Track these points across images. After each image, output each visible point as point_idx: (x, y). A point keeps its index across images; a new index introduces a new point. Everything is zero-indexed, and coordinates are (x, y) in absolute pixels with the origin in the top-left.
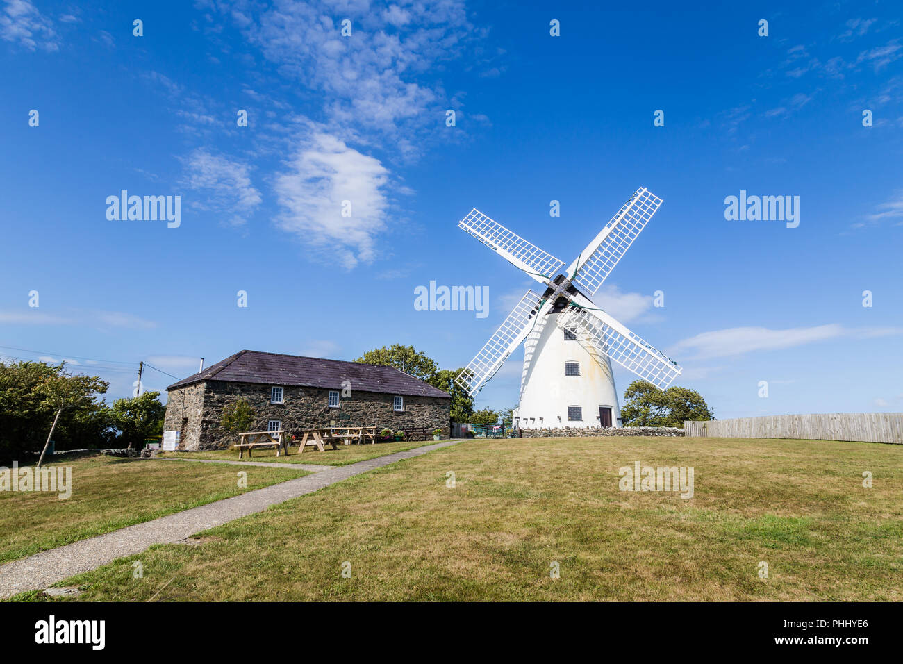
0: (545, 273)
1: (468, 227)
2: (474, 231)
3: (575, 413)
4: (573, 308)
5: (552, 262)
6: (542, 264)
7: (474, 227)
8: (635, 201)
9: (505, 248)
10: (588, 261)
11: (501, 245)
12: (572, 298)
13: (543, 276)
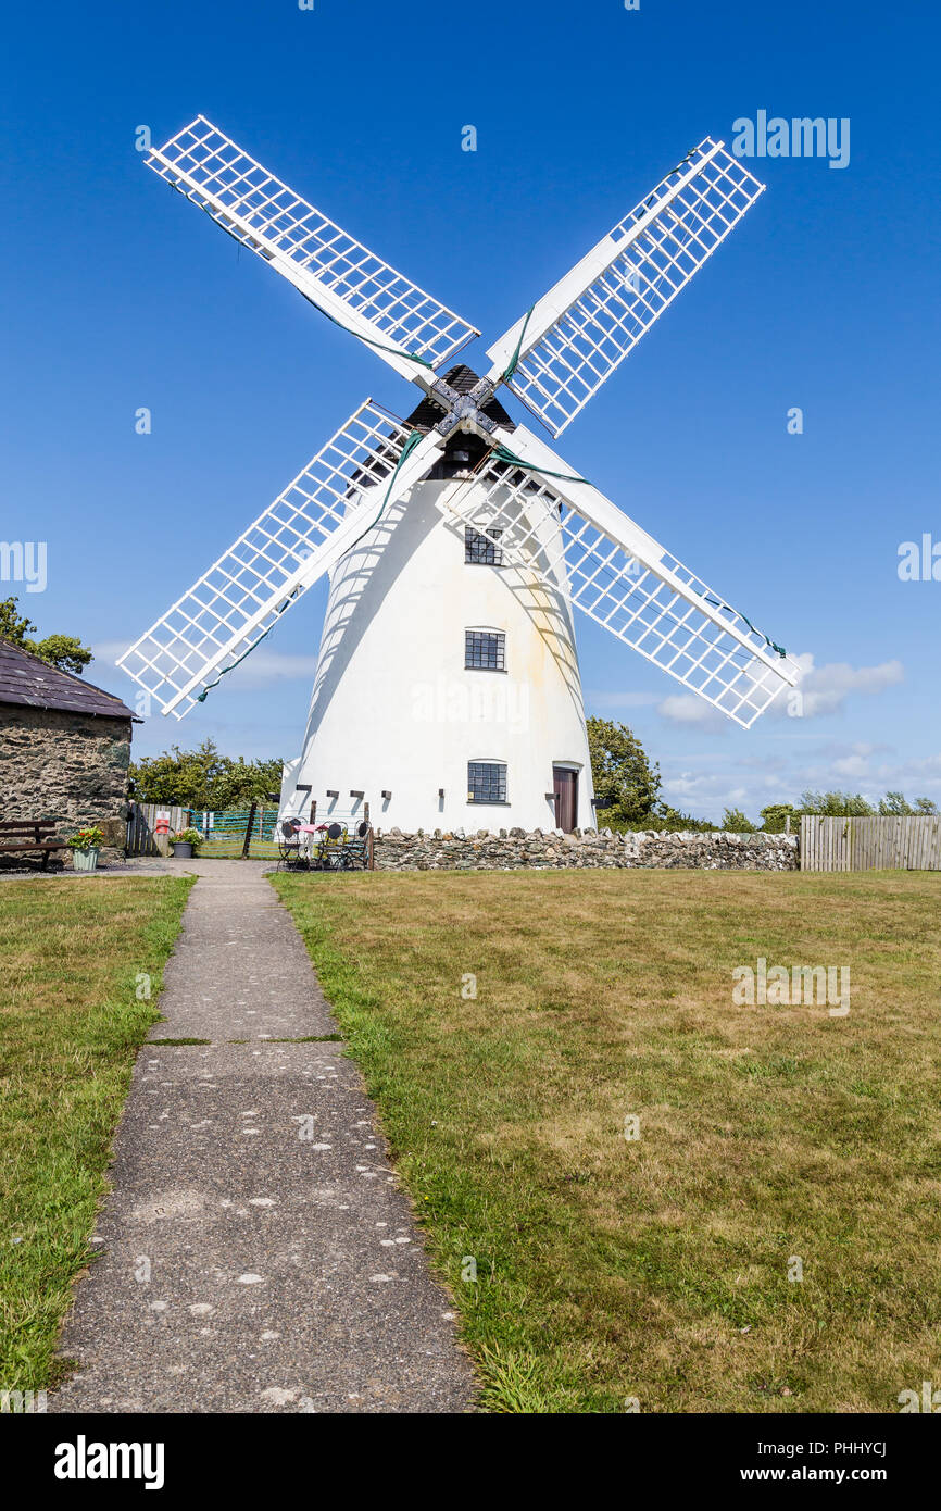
0: (419, 352)
1: (178, 171)
2: (199, 188)
3: (487, 783)
4: (501, 467)
5: (443, 321)
6: (412, 323)
7: (199, 176)
8: (690, 175)
9: (298, 256)
10: (550, 334)
11: (284, 245)
12: (500, 434)
13: (416, 359)
